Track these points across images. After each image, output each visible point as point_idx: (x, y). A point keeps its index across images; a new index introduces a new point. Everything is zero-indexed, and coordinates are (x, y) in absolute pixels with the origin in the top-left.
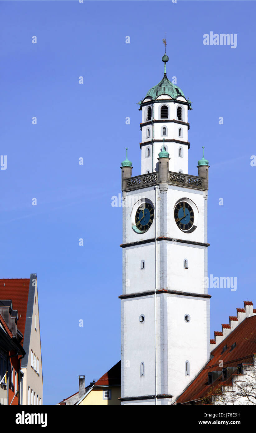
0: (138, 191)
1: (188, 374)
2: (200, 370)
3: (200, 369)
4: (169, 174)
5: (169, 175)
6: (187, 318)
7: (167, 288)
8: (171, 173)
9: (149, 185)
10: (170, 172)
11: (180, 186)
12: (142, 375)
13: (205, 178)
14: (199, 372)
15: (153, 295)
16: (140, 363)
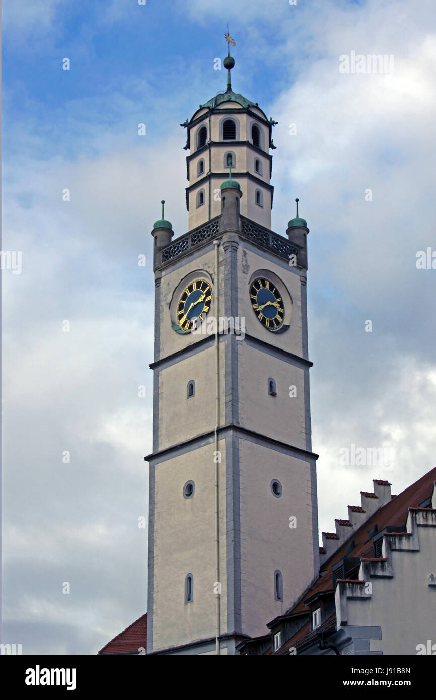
0: (183, 262)
1: (279, 598)
2: (301, 593)
3: (303, 591)
4: (239, 219)
5: (240, 223)
6: (276, 487)
7: (238, 423)
8: (244, 220)
9: (202, 245)
10: (242, 217)
11: (259, 248)
12: (189, 599)
13: (301, 248)
14: (300, 598)
15: (211, 440)
16: (183, 578)
